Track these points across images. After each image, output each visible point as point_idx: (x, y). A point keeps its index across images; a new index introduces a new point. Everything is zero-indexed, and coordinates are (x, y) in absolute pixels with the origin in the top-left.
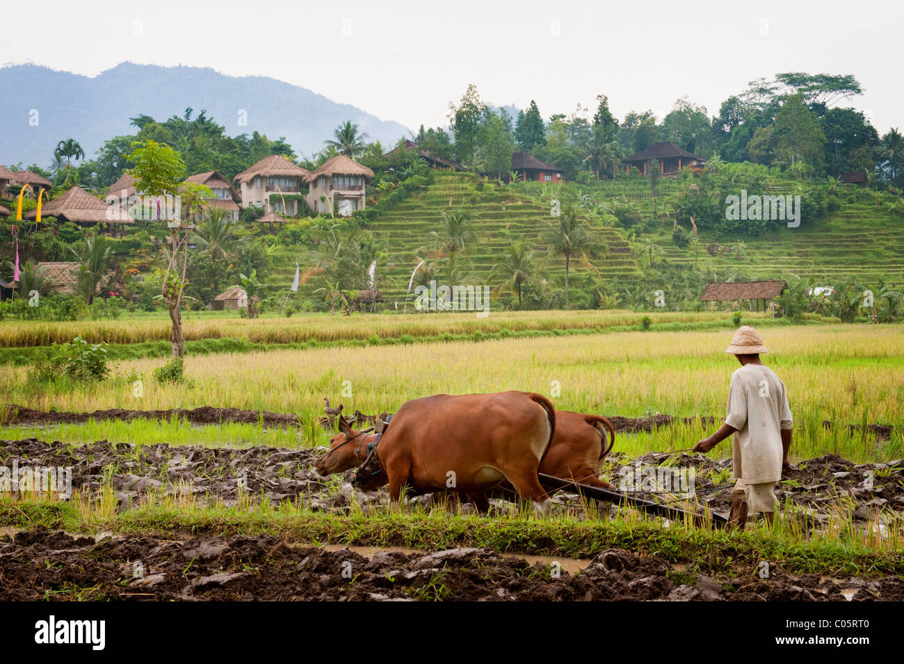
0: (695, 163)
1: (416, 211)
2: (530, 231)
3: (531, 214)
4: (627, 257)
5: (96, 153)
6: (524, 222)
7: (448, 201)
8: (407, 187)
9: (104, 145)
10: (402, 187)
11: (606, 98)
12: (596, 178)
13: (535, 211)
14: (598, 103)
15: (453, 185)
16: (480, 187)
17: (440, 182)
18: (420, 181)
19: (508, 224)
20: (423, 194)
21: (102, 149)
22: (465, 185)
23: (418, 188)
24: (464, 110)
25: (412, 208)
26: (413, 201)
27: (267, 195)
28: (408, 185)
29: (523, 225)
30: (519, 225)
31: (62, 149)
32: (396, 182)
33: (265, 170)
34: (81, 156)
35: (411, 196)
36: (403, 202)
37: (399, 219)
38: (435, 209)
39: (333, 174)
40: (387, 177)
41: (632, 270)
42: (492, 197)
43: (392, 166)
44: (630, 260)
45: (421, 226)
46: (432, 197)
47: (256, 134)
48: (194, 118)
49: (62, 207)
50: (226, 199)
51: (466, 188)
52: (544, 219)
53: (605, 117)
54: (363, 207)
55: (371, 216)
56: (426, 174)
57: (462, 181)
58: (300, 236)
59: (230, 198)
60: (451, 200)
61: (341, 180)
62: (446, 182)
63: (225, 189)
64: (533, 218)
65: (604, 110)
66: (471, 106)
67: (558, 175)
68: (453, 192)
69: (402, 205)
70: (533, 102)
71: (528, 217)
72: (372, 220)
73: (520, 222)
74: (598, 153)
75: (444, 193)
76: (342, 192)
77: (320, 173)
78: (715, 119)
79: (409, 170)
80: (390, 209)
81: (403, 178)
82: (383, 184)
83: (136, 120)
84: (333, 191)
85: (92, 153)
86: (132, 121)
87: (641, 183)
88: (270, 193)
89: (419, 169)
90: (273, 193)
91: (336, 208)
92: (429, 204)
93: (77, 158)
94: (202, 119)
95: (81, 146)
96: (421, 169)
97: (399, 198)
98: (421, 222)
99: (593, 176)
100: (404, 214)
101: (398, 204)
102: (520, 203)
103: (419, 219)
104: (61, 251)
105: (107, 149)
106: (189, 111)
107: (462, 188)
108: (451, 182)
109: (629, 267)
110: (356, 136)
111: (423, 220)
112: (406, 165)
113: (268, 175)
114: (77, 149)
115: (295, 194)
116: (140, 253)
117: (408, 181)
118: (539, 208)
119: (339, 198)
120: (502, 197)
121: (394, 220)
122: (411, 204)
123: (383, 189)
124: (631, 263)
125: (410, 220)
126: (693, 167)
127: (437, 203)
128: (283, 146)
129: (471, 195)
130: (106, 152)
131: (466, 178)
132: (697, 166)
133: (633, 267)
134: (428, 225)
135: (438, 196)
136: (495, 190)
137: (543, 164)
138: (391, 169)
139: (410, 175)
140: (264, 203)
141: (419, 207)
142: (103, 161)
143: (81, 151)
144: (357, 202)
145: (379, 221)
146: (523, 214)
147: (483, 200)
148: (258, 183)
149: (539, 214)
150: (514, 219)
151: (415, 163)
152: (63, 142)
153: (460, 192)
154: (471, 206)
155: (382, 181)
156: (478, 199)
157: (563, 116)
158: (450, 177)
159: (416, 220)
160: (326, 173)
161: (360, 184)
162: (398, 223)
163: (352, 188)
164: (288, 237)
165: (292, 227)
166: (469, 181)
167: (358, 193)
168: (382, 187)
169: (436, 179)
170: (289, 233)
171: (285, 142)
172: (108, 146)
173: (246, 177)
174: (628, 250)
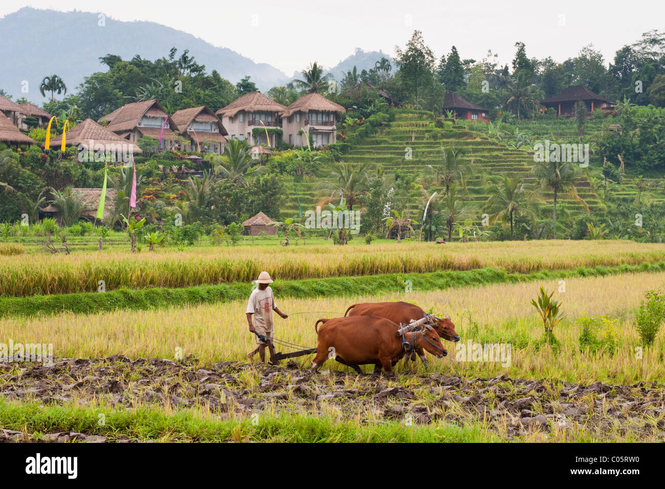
0: (605, 106)
1: (382, 145)
2: (494, 166)
3: (490, 150)
4: (589, 191)
5: (77, 88)
6: (487, 157)
7: (411, 137)
8: (372, 123)
9: (84, 81)
10: (368, 124)
11: (524, 45)
12: (517, 117)
13: (494, 147)
14: (516, 50)
15: (414, 122)
16: (440, 124)
17: (400, 119)
18: (384, 118)
19: (473, 159)
20: (387, 129)
21: (82, 85)
22: (425, 122)
23: (381, 125)
24: (410, 54)
25: (378, 143)
26: (379, 137)
27: (250, 129)
28: (373, 122)
29: (486, 160)
30: (482, 159)
31: (46, 84)
32: (360, 118)
33: (249, 106)
34: (63, 91)
35: (376, 132)
36: (370, 137)
37: (368, 152)
38: (400, 144)
39: (309, 110)
40: (352, 113)
41: (595, 203)
42: (451, 133)
43: (354, 104)
44: (591, 193)
45: (390, 159)
46: (395, 133)
47: (215, 73)
48: (178, 57)
49: (80, 137)
50: (213, 131)
51: (426, 125)
52: (504, 154)
53: (522, 62)
54: (333, 141)
55: (344, 149)
56: (387, 112)
57: (420, 118)
58: (284, 167)
59: (217, 131)
60: (414, 135)
61: (314, 116)
62: (406, 119)
63: (214, 123)
64: (495, 153)
65: (521, 55)
66: (416, 50)
67: (484, 115)
68: (416, 129)
69: (368, 139)
70: (454, 48)
71: (489, 152)
72: (344, 153)
73: (483, 157)
74: (520, 95)
75: (407, 129)
76: (317, 127)
77: (296, 110)
78: (611, 65)
79: (371, 108)
80: (358, 144)
81: (367, 115)
82: (350, 121)
83: (104, 59)
84: (309, 126)
85: (74, 88)
86: (101, 60)
87: (561, 123)
88: (253, 127)
89: (381, 107)
90: (257, 127)
91: (311, 142)
92: (394, 139)
93: (59, 92)
94: (184, 58)
95: (65, 82)
96: (383, 106)
97: (366, 134)
98: (390, 156)
99: (514, 115)
100: (372, 148)
101: (365, 138)
102: (478, 140)
103: (388, 153)
104: (89, 177)
105: (86, 85)
106: (173, 51)
107: (423, 125)
108: (411, 119)
109: (592, 200)
110: (322, 76)
111: (391, 153)
112: (370, 103)
113: (252, 110)
114: (60, 85)
115: (275, 128)
116: (153, 180)
117: (372, 118)
118: (496, 144)
119: (313, 132)
120: (460, 134)
121: (363, 153)
122: (377, 139)
123: (349, 125)
124: (593, 196)
125: (379, 153)
126: (603, 109)
127: (401, 138)
128: (249, 84)
129: (431, 131)
130: (87, 87)
131: (425, 116)
132: (607, 108)
133: (596, 200)
134: (397, 158)
135: (401, 132)
136: (453, 127)
137: (470, 104)
138: (355, 107)
139: (372, 112)
140: (246, 136)
141: (385, 142)
142: (83, 96)
143: (63, 86)
144: (329, 136)
145: (350, 154)
146: (483, 149)
147: (443, 136)
148: (241, 117)
149: (498, 150)
150: (478, 154)
151: (376, 101)
152: (48, 78)
153: (421, 129)
154: (432, 141)
155: (348, 118)
156: (439, 135)
157: (473, 61)
158: (411, 115)
159: (385, 153)
160: (303, 109)
161: (332, 120)
162: (367, 156)
163: (325, 124)
164: (276, 167)
165: (277, 158)
166: (427, 118)
167: (330, 128)
168: (349, 123)
169: (397, 116)
170: (276, 164)
171: (250, 81)
172: (88, 82)
173: (230, 111)
174: (588, 184)
